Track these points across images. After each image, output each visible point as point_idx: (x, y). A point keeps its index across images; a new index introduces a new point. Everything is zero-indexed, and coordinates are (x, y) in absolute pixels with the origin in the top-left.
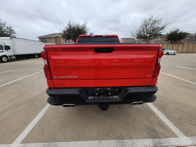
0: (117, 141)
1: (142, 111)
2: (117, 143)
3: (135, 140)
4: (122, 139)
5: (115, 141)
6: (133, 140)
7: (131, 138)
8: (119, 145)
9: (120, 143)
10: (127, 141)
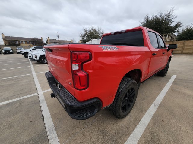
0: (54, 126)
1: (103, 136)
2: (51, 127)
3: (57, 139)
4: (56, 129)
5: (53, 125)
6: (57, 138)
7: (58, 135)
8: (50, 129)
9: (52, 129)
10: (55, 133)
